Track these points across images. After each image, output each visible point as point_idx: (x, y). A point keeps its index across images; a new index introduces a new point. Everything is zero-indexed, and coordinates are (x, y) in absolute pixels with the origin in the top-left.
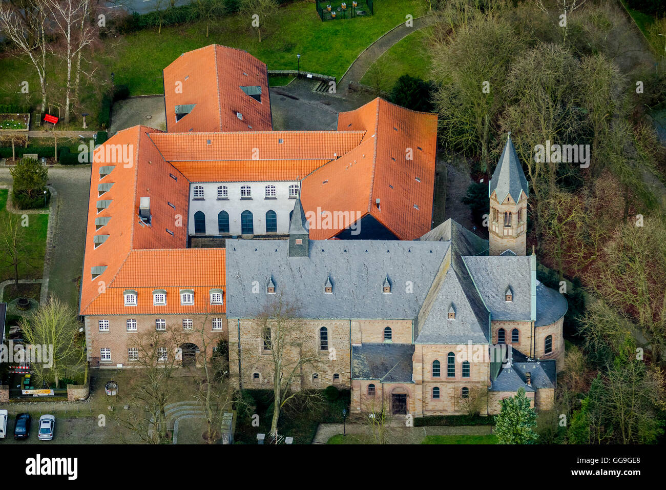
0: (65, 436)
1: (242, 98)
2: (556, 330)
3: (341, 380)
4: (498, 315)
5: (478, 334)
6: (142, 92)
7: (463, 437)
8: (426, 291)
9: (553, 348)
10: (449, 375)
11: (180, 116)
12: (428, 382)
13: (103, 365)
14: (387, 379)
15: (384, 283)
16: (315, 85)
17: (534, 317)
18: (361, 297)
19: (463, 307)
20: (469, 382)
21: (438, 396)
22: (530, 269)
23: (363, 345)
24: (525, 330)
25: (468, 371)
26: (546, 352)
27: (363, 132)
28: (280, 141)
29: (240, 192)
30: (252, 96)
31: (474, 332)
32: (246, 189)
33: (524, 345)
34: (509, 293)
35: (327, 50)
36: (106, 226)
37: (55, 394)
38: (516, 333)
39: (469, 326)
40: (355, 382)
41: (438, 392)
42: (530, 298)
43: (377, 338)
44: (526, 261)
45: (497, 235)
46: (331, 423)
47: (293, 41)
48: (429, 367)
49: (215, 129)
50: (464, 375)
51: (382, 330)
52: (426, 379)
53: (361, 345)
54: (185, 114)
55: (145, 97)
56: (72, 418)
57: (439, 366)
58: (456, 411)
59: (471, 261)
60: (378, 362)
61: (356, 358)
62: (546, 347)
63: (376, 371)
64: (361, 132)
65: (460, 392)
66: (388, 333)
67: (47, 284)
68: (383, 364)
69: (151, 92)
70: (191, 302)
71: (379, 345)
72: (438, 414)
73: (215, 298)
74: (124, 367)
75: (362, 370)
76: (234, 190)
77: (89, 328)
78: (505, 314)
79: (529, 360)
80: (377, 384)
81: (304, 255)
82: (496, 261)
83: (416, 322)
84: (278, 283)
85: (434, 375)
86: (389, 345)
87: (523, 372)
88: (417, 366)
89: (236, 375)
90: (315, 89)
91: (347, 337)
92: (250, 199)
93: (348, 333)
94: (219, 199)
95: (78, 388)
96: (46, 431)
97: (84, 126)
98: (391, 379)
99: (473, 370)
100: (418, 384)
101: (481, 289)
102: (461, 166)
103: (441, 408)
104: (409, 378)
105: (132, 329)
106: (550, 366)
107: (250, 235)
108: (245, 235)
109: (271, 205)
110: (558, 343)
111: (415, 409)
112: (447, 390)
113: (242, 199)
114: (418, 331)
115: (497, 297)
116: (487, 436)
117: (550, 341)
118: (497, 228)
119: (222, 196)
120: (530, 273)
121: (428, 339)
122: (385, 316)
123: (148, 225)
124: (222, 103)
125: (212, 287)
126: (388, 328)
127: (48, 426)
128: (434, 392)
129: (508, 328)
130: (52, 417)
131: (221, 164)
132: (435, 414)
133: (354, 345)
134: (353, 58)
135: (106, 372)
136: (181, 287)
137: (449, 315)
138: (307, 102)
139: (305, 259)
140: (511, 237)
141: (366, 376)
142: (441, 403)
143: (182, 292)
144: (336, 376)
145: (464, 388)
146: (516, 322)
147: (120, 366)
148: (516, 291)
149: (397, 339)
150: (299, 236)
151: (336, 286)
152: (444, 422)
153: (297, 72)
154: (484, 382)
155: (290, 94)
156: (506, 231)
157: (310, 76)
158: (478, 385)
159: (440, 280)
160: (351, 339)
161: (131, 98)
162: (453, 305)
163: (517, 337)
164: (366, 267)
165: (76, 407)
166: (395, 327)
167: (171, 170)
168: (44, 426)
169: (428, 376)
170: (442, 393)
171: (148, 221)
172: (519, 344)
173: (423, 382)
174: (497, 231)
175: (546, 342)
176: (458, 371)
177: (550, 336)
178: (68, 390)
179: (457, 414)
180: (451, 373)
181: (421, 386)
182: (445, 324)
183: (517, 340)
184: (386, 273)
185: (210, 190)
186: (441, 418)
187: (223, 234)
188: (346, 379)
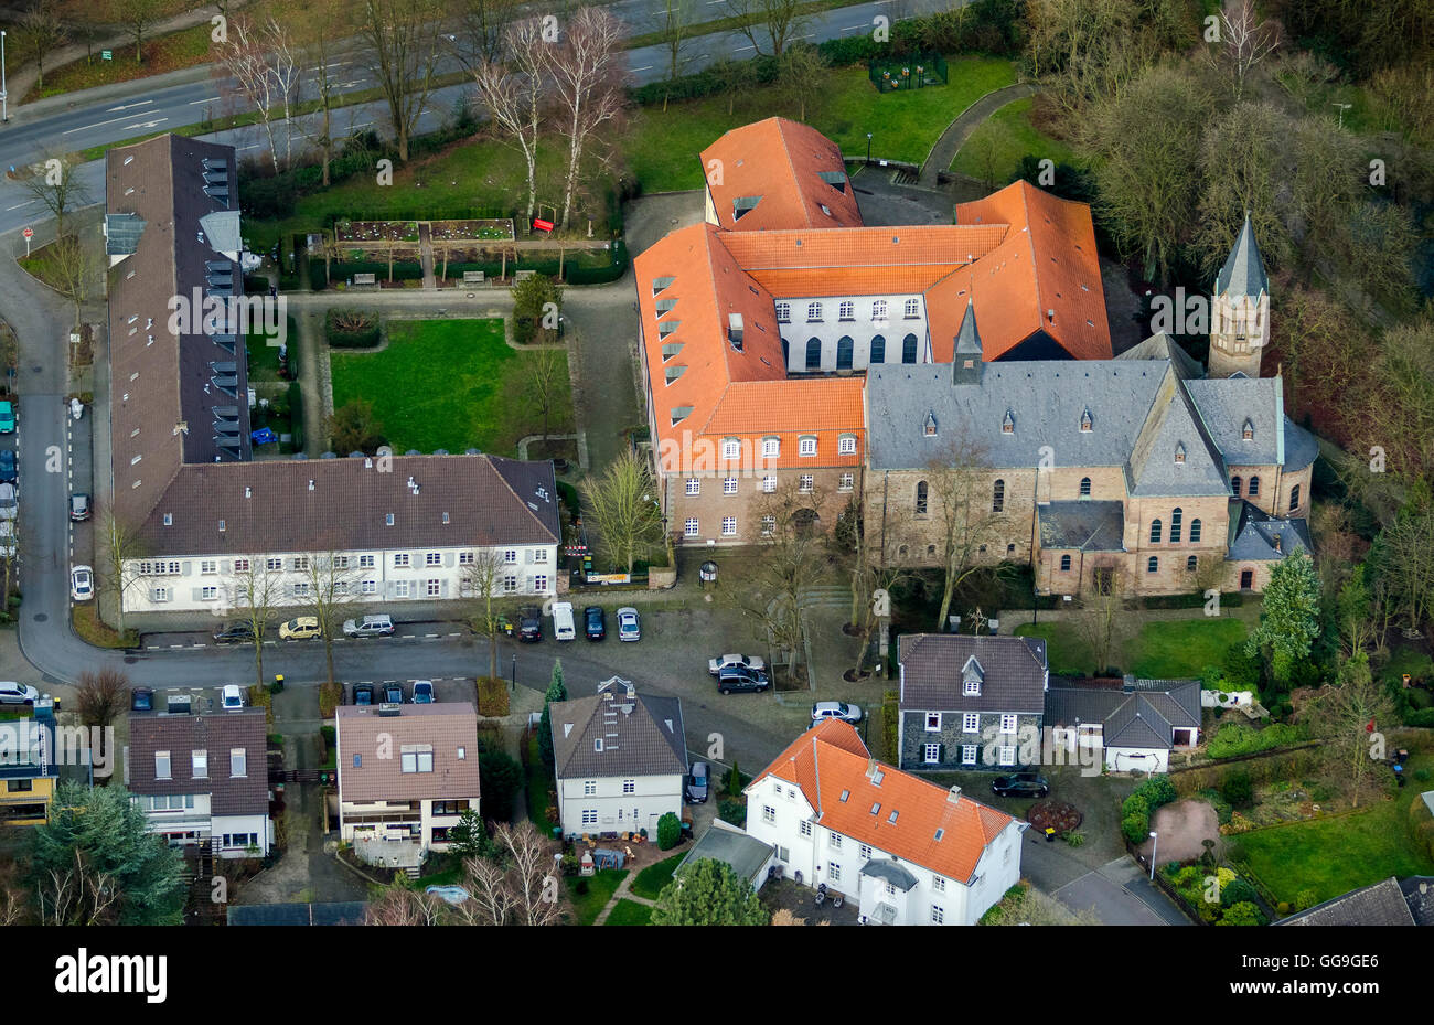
0: (655, 634)
1: (823, 188)
2: (1304, 478)
3: (1018, 552)
4: (1234, 457)
5: (1215, 482)
6: (659, 189)
7: (1193, 622)
8: (1139, 427)
9: (1300, 503)
10: (1172, 540)
11: (740, 213)
12: (1145, 550)
13: (688, 541)
14: (1089, 548)
15: (1083, 418)
16: (891, 176)
17: (1281, 459)
18: (1052, 438)
19: (1194, 446)
20: (1199, 549)
21: (1155, 570)
22: (1275, 396)
23: (1052, 503)
24: (1268, 477)
25: (1198, 533)
26: (1292, 508)
27: (1007, 226)
28: (895, 240)
29: (839, 311)
30: (833, 185)
31: (1211, 479)
32: (847, 307)
33: (1265, 500)
34: (1248, 428)
35: (894, 129)
36: (678, 355)
37: (632, 581)
38: (1255, 482)
39: (1204, 471)
40: (1045, 553)
41: (1156, 564)
42: (1276, 434)
43: (1071, 494)
44: (1268, 385)
45: (1226, 352)
46: (1012, 609)
47: (847, 120)
48: (1147, 530)
49: (801, 227)
50: (1192, 539)
51: (1078, 482)
52: (1142, 546)
53: (1048, 503)
54: (747, 210)
55: (662, 195)
56: (659, 611)
57: (1160, 528)
58: (1178, 589)
59: (1195, 385)
60: (1075, 526)
61: (1042, 520)
62: (1292, 501)
63: (1074, 537)
64: (1002, 226)
65: (1185, 562)
66: (1086, 485)
67: (584, 440)
68: (1081, 528)
69: (670, 189)
70: (813, 452)
71: (1073, 503)
72: (1154, 594)
73: (846, 446)
74: (716, 545)
75: (1053, 537)
76: (831, 308)
77: (673, 491)
78: (1242, 456)
79: (1271, 519)
80: (1075, 554)
81: (975, 382)
82: (1229, 386)
83: (1128, 470)
84: (940, 420)
85: (1153, 540)
86: (1087, 502)
87: (1268, 533)
88: (1130, 528)
89: (877, 549)
90: (892, 180)
91: (1031, 493)
92: (852, 320)
93: (1033, 488)
94: (810, 321)
95: (664, 571)
96: (630, 628)
97: (590, 234)
98: (1093, 546)
99: (1205, 532)
100: (1131, 553)
101: (1210, 423)
102: (1114, 276)
103: (1158, 586)
104: (1120, 545)
105: (730, 491)
106: (1301, 526)
107: (848, 371)
108: (841, 371)
109: (879, 327)
110: (1304, 497)
111: (1124, 587)
112: (1170, 560)
113: (841, 320)
114: (1133, 480)
115: (1231, 434)
116: (1224, 620)
117: (1297, 492)
118: (1225, 343)
119: (815, 318)
120: (1275, 401)
121: (1151, 490)
122: (1085, 461)
123: (740, 351)
124: (804, 193)
125: (840, 431)
126: (1086, 479)
127: (632, 622)
128: (1150, 564)
129: (1246, 475)
130: (634, 611)
131: (815, 272)
132: (1150, 594)
133: (1040, 503)
134: (933, 140)
135: (693, 552)
136: (800, 432)
137: (1177, 457)
138: (885, 197)
139: (975, 387)
140: (1245, 354)
141: (1061, 544)
142: (1159, 578)
143: (802, 438)
144: (1011, 547)
145: (1192, 557)
146: (1258, 466)
147: (711, 543)
148: (1258, 425)
149: (1097, 494)
150: (969, 356)
151: (1019, 421)
152: (1163, 603)
153: (864, 158)
154: (1219, 548)
155: (861, 188)
156: (1237, 346)
157: (883, 163)
158: (1211, 552)
159: (1160, 411)
160: (1035, 496)
161: (644, 197)
162: (1181, 443)
163: (1256, 488)
164: (1057, 397)
165: (662, 597)
166: (1098, 476)
167: (750, 282)
168: (626, 622)
169: (1145, 542)
170: (1161, 565)
171: (739, 347)
172: (1259, 497)
173: (1138, 550)
174: (1225, 347)
175: (1293, 495)
176: (1185, 533)
177: (1298, 486)
178: (650, 574)
179: (1179, 593)
180: (1175, 537)
181: (1135, 556)
182: (1171, 469)
183: (1256, 493)
184: (1084, 405)
185: (799, 309)
186: (1159, 599)
187: (811, 369)
188: (1025, 551)
